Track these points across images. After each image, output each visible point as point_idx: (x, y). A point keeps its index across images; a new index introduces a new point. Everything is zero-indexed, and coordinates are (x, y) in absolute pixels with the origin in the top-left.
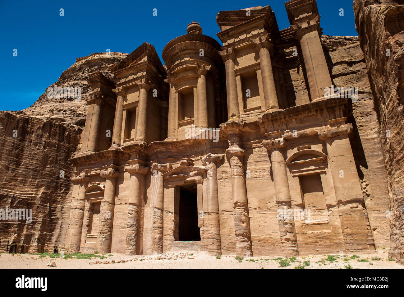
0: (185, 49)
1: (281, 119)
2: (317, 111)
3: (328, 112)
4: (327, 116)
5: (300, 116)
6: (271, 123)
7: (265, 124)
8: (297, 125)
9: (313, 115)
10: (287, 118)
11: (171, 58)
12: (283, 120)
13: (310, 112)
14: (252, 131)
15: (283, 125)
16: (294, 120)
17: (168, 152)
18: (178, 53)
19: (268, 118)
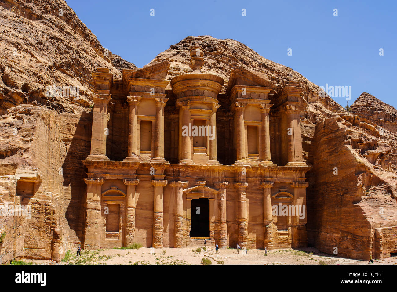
0: (207, 85)
1: (274, 170)
2: (294, 171)
3: (299, 173)
4: (298, 175)
5: (285, 171)
6: (269, 171)
7: (265, 171)
8: (282, 176)
9: (292, 172)
10: (278, 171)
11: (190, 86)
12: (276, 171)
13: (291, 170)
14: (253, 171)
15: (275, 174)
16: (281, 173)
17: (186, 172)
18: (198, 86)
19: (269, 169)
